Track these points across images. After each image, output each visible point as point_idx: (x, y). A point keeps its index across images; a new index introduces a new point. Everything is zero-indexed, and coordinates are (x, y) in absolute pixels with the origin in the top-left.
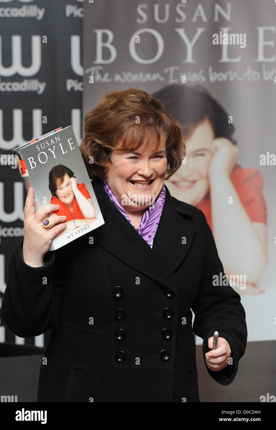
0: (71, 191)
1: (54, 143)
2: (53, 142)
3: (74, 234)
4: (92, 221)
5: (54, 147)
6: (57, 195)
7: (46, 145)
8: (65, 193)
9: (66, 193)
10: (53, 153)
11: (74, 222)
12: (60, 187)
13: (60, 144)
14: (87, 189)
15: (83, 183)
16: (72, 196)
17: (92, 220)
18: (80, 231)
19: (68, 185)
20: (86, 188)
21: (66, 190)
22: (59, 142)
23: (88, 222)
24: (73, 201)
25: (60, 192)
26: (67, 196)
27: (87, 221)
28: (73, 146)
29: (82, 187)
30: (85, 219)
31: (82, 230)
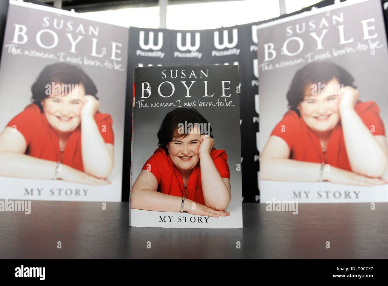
0: (196, 152)
1: (195, 77)
2: (194, 74)
3: (175, 220)
4: (216, 214)
5: (193, 82)
6: (167, 149)
7: (180, 75)
8: (183, 151)
9: (186, 153)
10: (188, 89)
11: (182, 202)
12: (178, 139)
13: (206, 82)
14: (228, 162)
15: (224, 152)
16: (194, 160)
17: (217, 212)
18: (188, 220)
19: (193, 142)
20: (226, 160)
21: (187, 149)
22: (204, 78)
23: (210, 212)
24: (192, 170)
25: (175, 148)
26: (185, 158)
27: (208, 210)
28: (227, 92)
29: (219, 155)
30: (205, 205)
31: (193, 220)
